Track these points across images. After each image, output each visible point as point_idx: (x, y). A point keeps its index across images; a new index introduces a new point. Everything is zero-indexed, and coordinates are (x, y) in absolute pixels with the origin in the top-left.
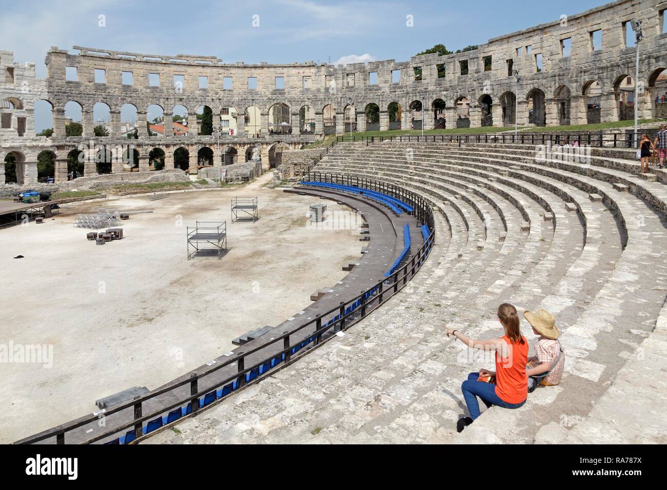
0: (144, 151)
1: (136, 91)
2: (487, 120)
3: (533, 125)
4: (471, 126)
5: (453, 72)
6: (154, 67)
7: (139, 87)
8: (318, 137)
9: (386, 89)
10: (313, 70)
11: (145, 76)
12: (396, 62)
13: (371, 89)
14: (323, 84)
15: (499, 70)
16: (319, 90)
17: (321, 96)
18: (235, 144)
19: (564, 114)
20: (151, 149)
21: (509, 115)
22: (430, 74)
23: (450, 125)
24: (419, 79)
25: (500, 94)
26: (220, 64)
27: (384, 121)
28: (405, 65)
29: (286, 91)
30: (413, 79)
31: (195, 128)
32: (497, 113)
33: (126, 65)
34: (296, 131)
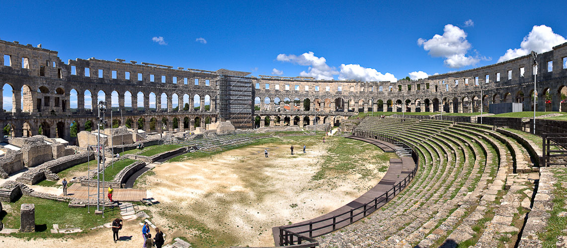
0: (282, 117)
1: (280, 92)
2: (427, 110)
3: (445, 112)
4: (421, 111)
5: (414, 89)
6: (287, 82)
7: (282, 91)
8: (356, 113)
9: (386, 94)
10: (355, 84)
11: (284, 86)
12: (391, 82)
13: (380, 93)
14: (359, 90)
15: (432, 89)
16: (357, 93)
17: (358, 95)
18: (319, 115)
19: (456, 110)
20: (285, 116)
21: (436, 109)
22: (405, 89)
23: (413, 111)
24: (400, 90)
25: (432, 99)
26: (314, 80)
27: (385, 108)
28: (395, 84)
29: (342, 92)
30: (398, 90)
31: (302, 108)
32: (431, 107)
33: (277, 82)
34: (346, 110)
